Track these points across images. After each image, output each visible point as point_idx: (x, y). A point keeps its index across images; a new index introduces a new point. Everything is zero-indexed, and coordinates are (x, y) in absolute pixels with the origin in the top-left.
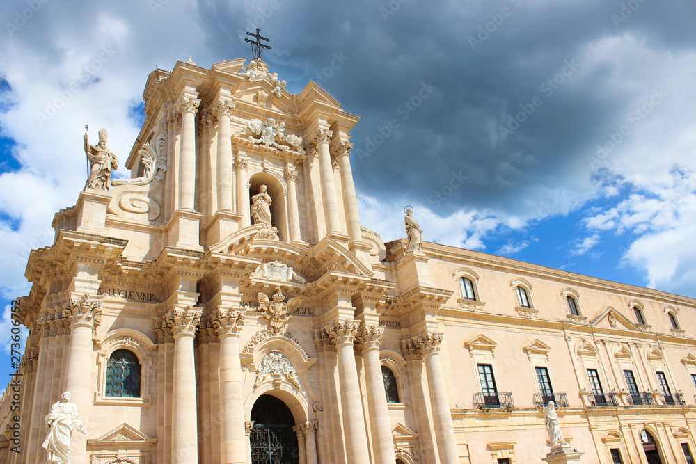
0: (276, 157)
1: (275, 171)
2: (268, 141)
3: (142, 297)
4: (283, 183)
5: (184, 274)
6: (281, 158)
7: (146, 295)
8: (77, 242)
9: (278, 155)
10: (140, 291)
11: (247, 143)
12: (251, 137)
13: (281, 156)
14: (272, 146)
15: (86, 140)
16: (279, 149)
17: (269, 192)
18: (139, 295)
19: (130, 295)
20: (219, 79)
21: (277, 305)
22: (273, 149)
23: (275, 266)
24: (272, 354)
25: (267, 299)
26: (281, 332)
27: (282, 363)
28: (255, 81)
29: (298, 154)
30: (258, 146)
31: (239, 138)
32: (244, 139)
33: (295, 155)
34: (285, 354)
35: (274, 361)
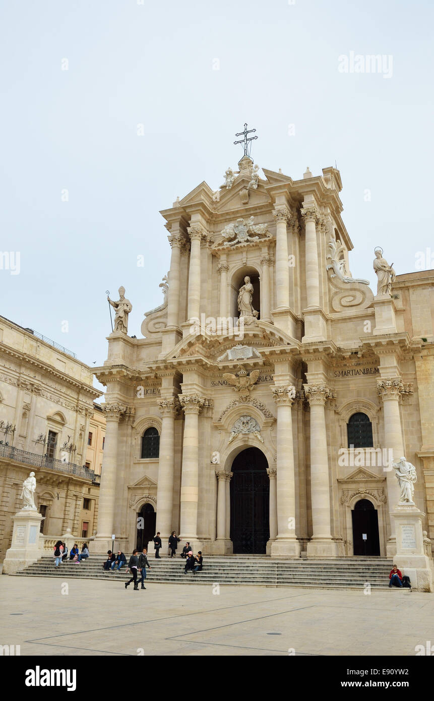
0: (253, 248)
1: (253, 260)
2: (243, 237)
4: (259, 270)
6: (257, 247)
11: (223, 249)
12: (225, 243)
15: (109, 300)
16: (251, 242)
17: (251, 281)
23: (237, 349)
24: (242, 418)
25: (234, 377)
26: (248, 400)
27: (250, 424)
28: (235, 185)
29: (267, 239)
30: (234, 247)
31: (216, 249)
32: (221, 248)
33: (265, 241)
34: (253, 417)
35: (243, 423)
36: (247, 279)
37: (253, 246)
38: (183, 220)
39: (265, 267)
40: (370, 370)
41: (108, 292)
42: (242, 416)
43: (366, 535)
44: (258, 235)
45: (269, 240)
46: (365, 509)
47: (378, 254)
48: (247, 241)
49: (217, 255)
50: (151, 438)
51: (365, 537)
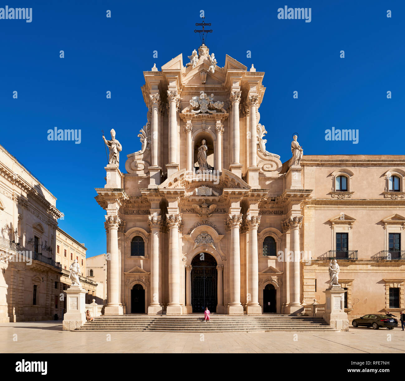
0: (210, 119)
2: (204, 109)
3: (143, 212)
4: (213, 136)
5: (152, 200)
7: (145, 211)
8: (103, 193)
9: (211, 117)
10: (142, 209)
11: (190, 115)
13: (213, 118)
16: (210, 114)
17: (207, 144)
19: (138, 212)
20: (167, 76)
21: (203, 209)
22: (206, 115)
23: (202, 189)
24: (202, 234)
25: (198, 207)
26: (206, 223)
27: (207, 238)
30: (198, 115)
31: (186, 113)
32: (189, 113)
33: (220, 115)
34: (209, 233)
35: (203, 237)
36: (204, 141)
38: (160, 84)
40: (278, 212)
43: (270, 303)
44: (216, 109)
45: (223, 114)
46: (269, 289)
48: (207, 112)
49: (184, 119)
50: (137, 243)
51: (269, 303)
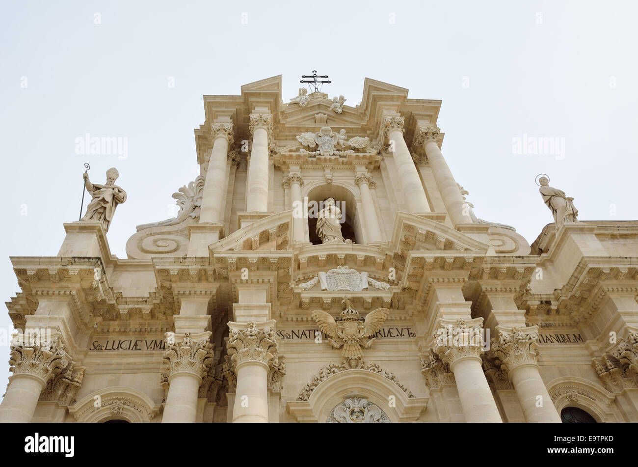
1: (342, 179)
2: (327, 151)
3: (152, 345)
4: (354, 190)
6: (347, 166)
7: (158, 343)
10: (150, 337)
11: (298, 157)
12: (302, 150)
13: (346, 164)
14: (334, 155)
15: (86, 178)
16: (341, 157)
18: (149, 344)
19: (136, 345)
21: (347, 324)
22: (333, 157)
23: (338, 273)
24: (349, 402)
25: (331, 320)
26: (360, 365)
28: (309, 106)
29: (368, 154)
30: (314, 159)
31: (288, 154)
32: (294, 154)
33: (364, 157)
35: (353, 412)
37: (343, 163)
38: (236, 116)
39: (365, 186)
40: (566, 337)
41: (87, 166)
42: (348, 398)
44: (354, 148)
45: (370, 156)
47: (544, 182)
